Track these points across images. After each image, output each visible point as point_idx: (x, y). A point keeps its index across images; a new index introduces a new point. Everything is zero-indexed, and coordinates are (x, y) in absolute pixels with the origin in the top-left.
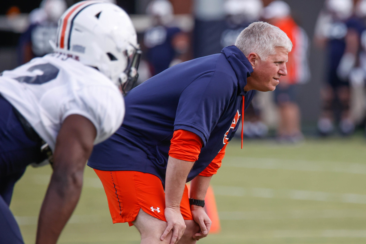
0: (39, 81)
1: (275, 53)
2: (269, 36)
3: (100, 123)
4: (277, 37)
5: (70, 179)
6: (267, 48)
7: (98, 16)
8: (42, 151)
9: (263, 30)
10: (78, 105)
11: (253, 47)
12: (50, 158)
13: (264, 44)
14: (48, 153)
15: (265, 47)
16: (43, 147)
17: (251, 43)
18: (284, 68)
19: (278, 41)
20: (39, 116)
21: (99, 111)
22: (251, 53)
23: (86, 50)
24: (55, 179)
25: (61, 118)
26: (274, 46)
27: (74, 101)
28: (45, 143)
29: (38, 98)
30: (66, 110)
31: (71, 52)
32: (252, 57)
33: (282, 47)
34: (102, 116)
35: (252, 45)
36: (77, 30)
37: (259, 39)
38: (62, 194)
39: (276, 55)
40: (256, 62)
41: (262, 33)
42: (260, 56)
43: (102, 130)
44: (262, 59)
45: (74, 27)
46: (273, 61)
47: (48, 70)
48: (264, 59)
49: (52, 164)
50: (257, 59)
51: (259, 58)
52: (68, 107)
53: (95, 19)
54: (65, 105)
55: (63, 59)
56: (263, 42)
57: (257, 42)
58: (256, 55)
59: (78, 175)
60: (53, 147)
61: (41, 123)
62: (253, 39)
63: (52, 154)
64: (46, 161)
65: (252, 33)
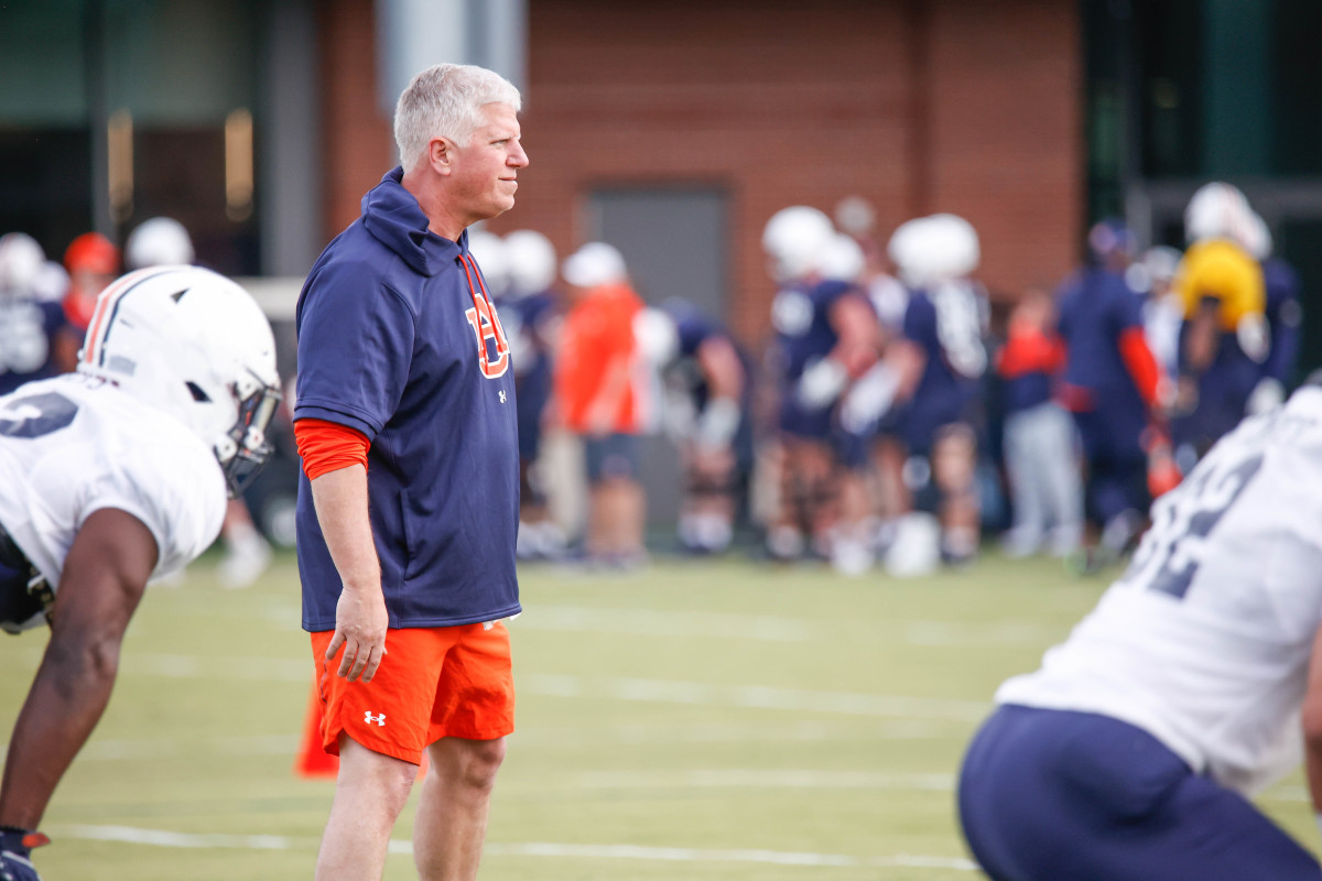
0: (29, 430)
1: (485, 123)
2: (460, 89)
3: (167, 530)
4: (477, 85)
5: (88, 658)
6: (463, 115)
7: (178, 296)
8: (29, 591)
9: (440, 79)
10: (117, 487)
11: (432, 124)
12: (48, 608)
13: (454, 109)
14: (45, 597)
15: (458, 117)
16: (32, 583)
17: (424, 117)
18: (516, 150)
19: (482, 93)
20: (26, 509)
21: (165, 503)
22: (432, 139)
23: (138, 370)
24: (53, 654)
25: (76, 519)
26: (476, 105)
27: (109, 478)
28: (38, 574)
29: (27, 471)
30: (90, 499)
31: (105, 371)
32: (437, 147)
33: (495, 103)
34: (173, 516)
35: (429, 121)
36: (123, 322)
37: (438, 103)
38: (66, 692)
39: (488, 127)
40: (450, 155)
41: (441, 87)
42: (454, 139)
43: (172, 548)
44: (460, 145)
45: (120, 315)
46: (487, 142)
47: (54, 407)
48: (463, 143)
49: (50, 622)
50: (450, 149)
51: (453, 143)
52: (94, 491)
53: (171, 302)
54: (87, 488)
55: (90, 387)
56: (450, 104)
57: (436, 110)
58: (442, 139)
59: (107, 650)
60: (54, 583)
61: (30, 525)
62: (425, 107)
63: (53, 599)
64: (40, 616)
65: (419, 95)
